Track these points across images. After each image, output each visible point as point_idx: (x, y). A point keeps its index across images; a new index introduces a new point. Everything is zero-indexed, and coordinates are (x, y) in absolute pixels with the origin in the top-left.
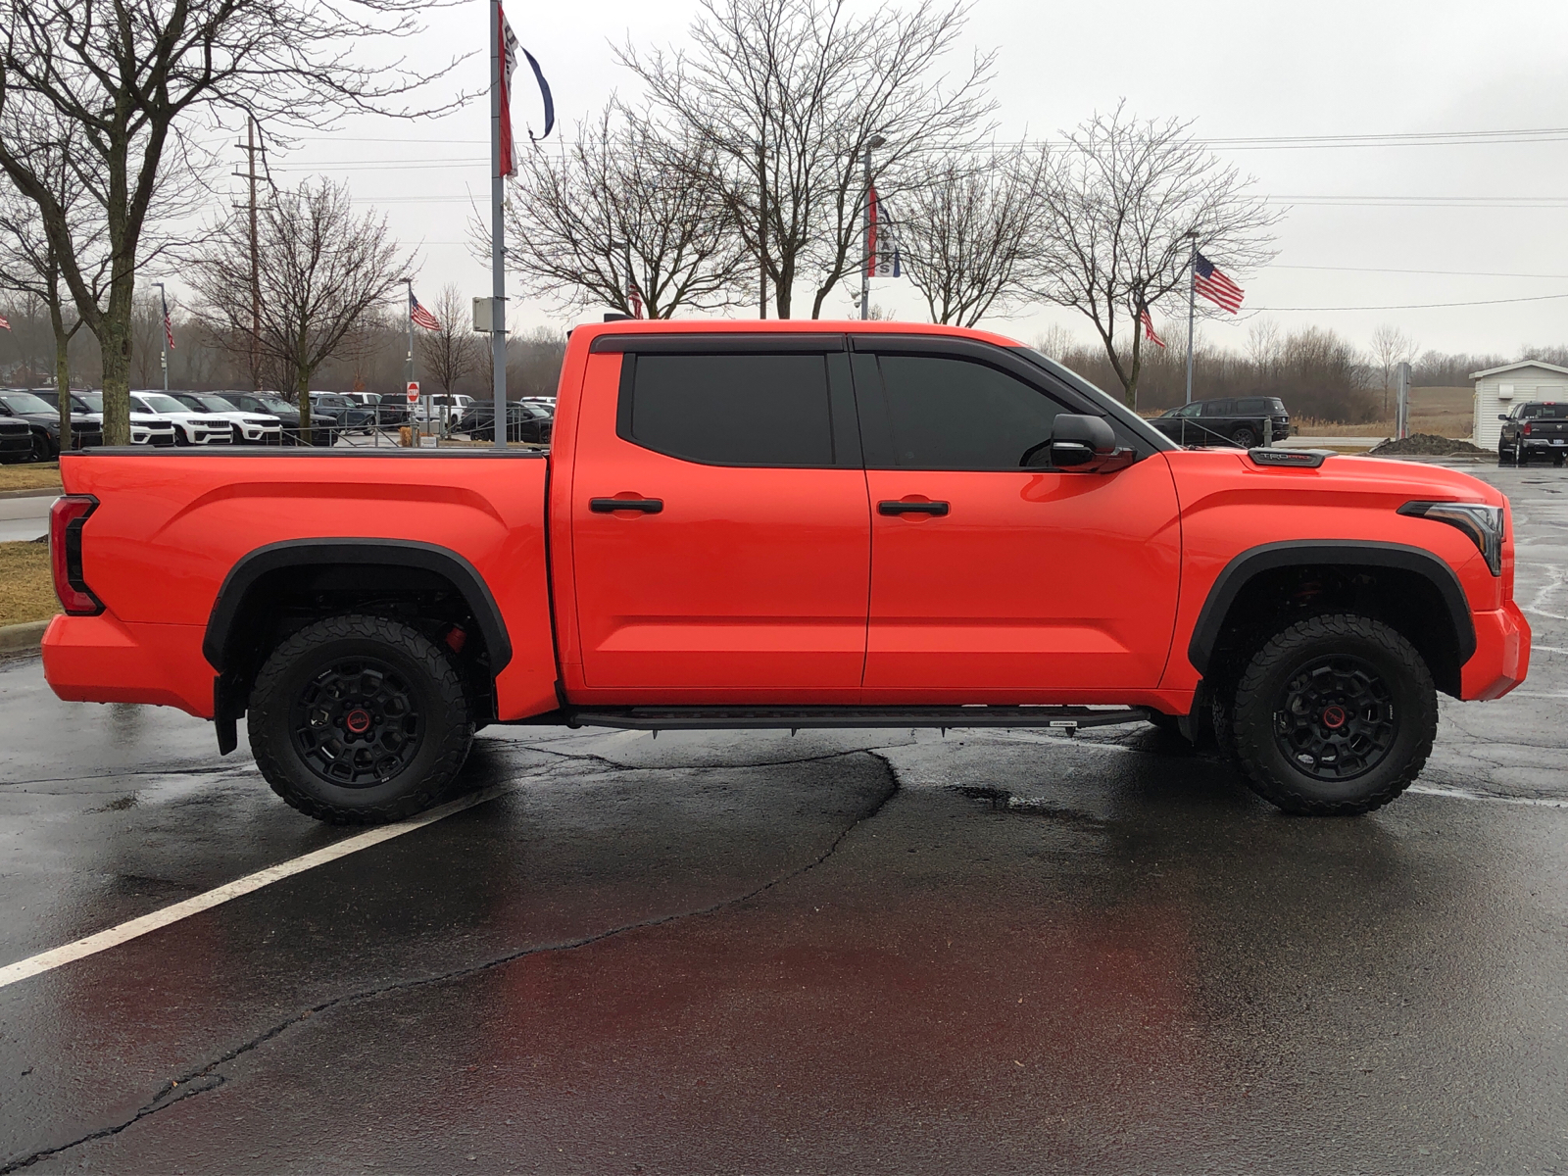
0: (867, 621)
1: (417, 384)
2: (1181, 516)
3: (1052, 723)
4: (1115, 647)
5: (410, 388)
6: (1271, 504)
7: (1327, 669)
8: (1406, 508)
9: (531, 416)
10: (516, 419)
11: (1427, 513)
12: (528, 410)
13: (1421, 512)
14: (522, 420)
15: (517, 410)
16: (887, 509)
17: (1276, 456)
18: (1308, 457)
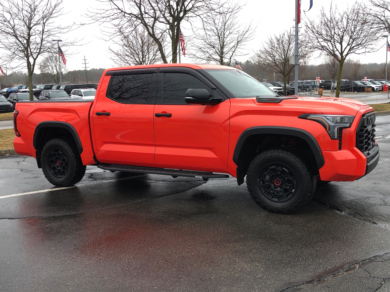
0: (156, 146)
1: (319, 78)
2: (229, 118)
3: (196, 176)
4: (214, 156)
5: (317, 79)
6: (259, 114)
7: (274, 167)
8: (301, 116)
9: (357, 85)
10: (352, 86)
11: (308, 118)
12: (356, 83)
13: (305, 117)
14: (353, 86)
15: (352, 84)
16: (158, 116)
17: (264, 99)
18: (276, 100)
